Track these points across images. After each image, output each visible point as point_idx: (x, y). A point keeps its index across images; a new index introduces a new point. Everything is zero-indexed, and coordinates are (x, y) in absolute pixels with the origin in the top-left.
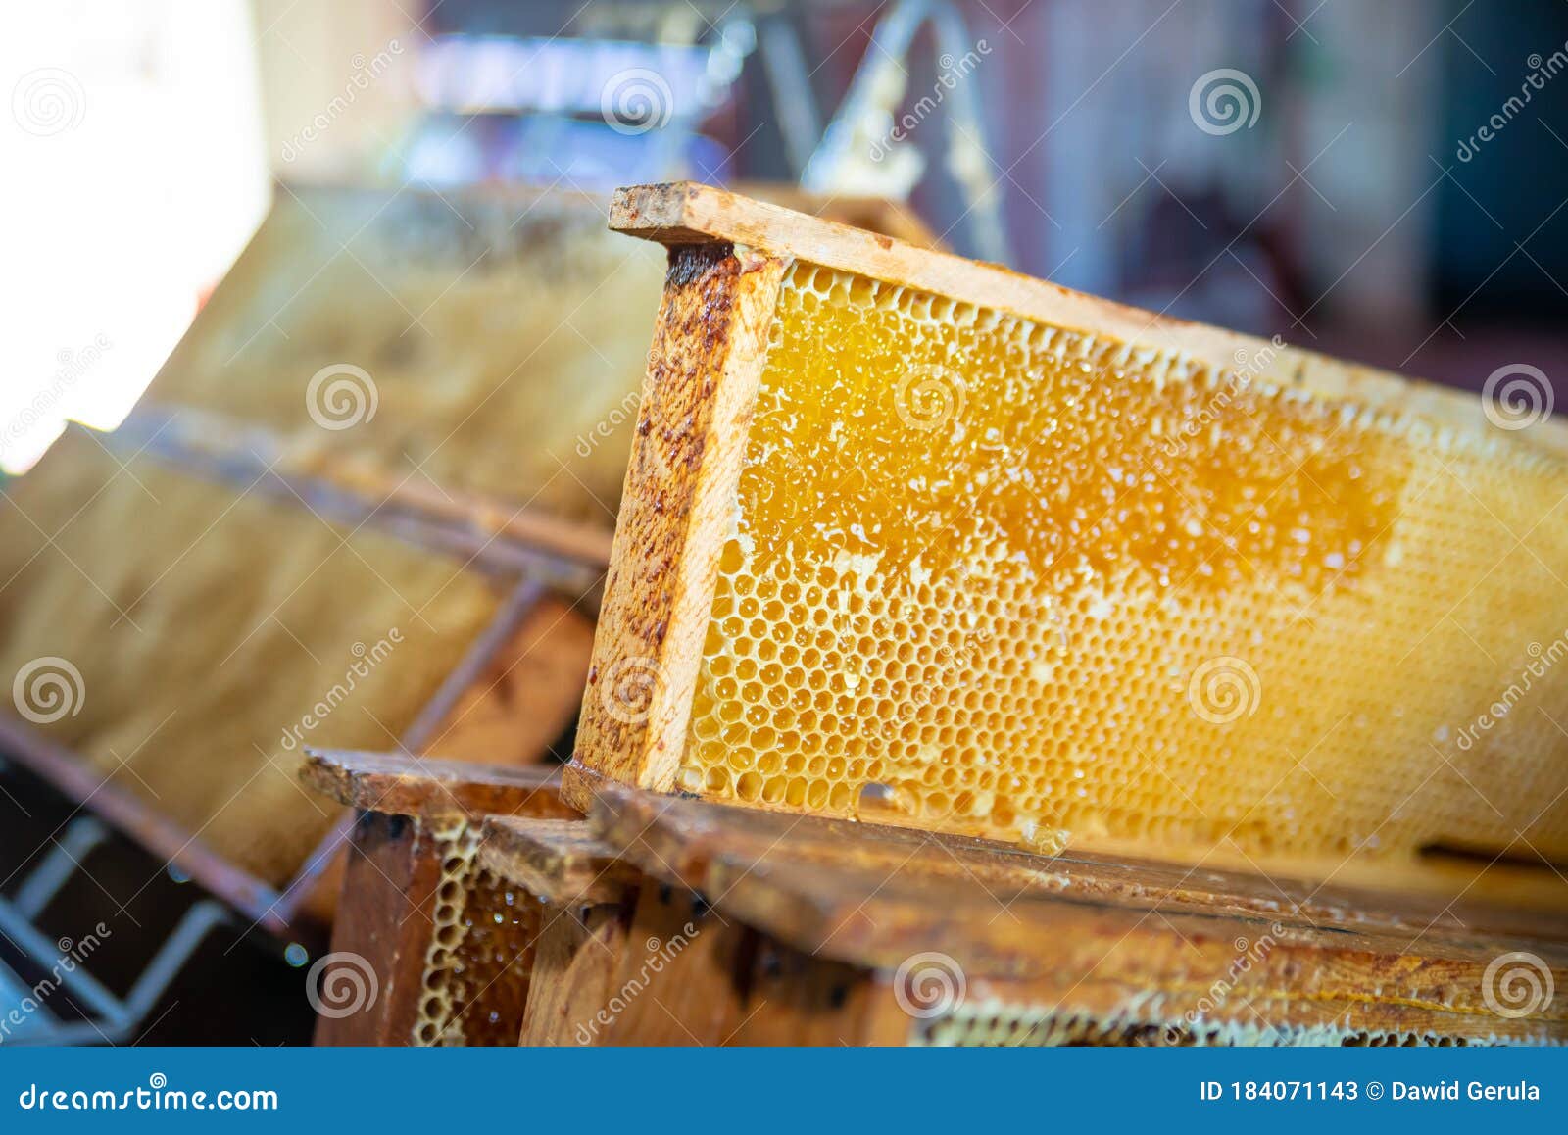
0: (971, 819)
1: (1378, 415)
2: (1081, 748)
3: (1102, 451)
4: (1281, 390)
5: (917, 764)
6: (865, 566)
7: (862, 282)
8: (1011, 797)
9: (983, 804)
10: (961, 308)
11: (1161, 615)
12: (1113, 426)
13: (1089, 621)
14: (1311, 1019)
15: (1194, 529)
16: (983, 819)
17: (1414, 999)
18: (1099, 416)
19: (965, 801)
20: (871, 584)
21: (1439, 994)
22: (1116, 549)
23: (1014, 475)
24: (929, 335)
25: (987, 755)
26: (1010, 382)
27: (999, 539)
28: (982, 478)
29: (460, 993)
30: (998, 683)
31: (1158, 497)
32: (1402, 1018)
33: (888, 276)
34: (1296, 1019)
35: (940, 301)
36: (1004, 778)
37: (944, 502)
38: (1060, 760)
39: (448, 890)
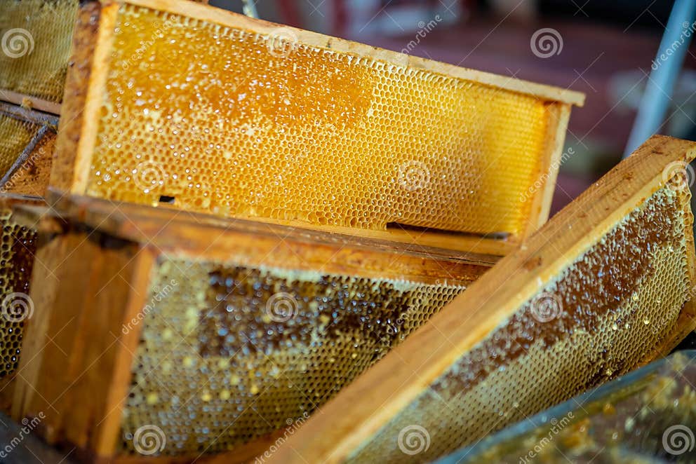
0: (202, 208)
1: (363, 59)
2: (244, 183)
3: (249, 73)
4: (322, 50)
5: (180, 188)
6: (156, 115)
7: (151, 10)
8: (217, 201)
9: (206, 203)
10: (191, 20)
11: (275, 135)
12: (253, 64)
13: (246, 136)
14: (307, 268)
15: (287, 102)
16: (207, 209)
17: (349, 263)
18: (247, 60)
19: (199, 202)
20: (158, 122)
21: (359, 262)
22: (256, 110)
23: (214, 82)
24: (179, 30)
25: (207, 185)
26: (211, 48)
27: (209, 106)
28: (201, 83)
29: (12, 277)
30: (210, 159)
31: (273, 91)
32: (345, 270)
33: (161, 8)
34: (302, 268)
35: (183, 17)
36: (214, 194)
37: (186, 92)
38: (236, 187)
39: (6, 239)
